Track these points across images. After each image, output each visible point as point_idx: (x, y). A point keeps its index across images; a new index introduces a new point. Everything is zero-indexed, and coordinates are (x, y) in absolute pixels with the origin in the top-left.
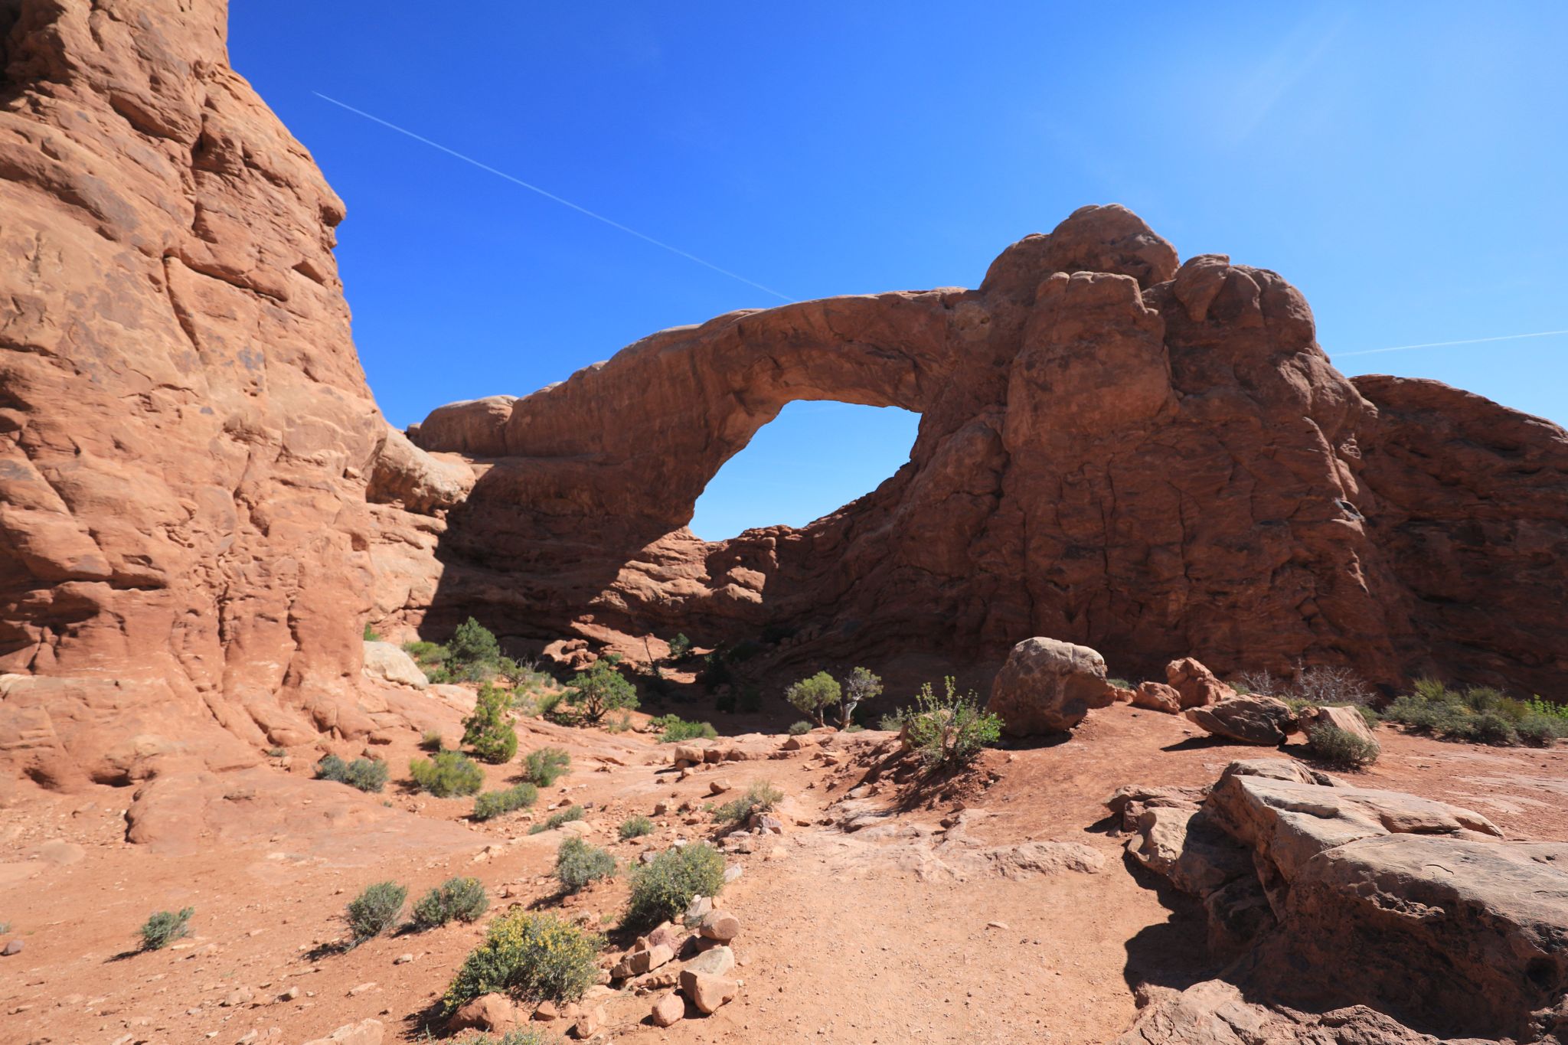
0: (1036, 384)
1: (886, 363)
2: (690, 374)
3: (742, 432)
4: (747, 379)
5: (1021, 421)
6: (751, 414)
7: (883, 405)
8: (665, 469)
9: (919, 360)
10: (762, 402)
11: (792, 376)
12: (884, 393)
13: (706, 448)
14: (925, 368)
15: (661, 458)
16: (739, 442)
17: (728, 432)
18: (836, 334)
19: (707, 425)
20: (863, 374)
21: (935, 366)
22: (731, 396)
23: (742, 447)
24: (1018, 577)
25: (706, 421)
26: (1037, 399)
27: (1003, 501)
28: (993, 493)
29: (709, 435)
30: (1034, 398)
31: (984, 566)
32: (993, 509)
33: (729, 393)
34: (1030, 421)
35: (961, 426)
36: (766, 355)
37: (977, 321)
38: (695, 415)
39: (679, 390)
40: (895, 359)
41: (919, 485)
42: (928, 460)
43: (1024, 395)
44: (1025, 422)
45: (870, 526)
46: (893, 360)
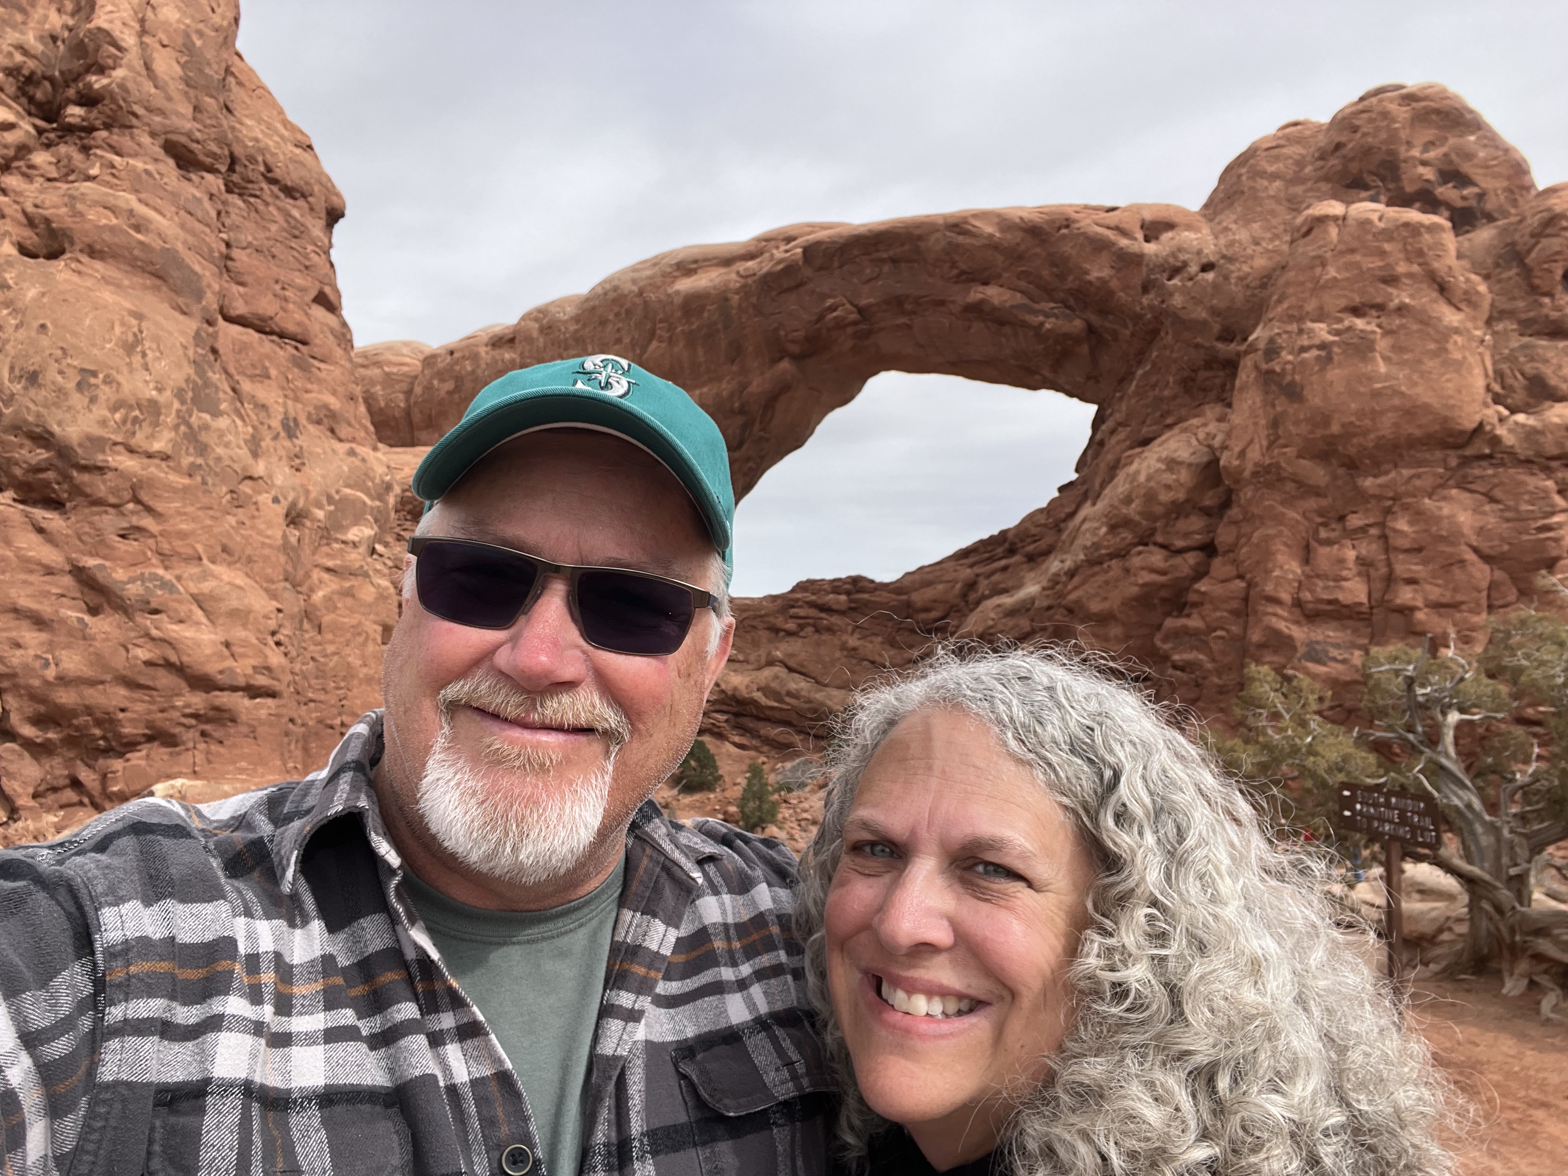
0: (1279, 385)
1: (1042, 324)
2: (720, 326)
3: (800, 421)
4: (814, 337)
5: (1251, 441)
6: (815, 394)
7: (1033, 388)
9: (1096, 322)
11: (886, 335)
12: (1036, 370)
14: (1107, 336)
16: (793, 438)
17: (776, 421)
18: (962, 273)
19: (743, 408)
20: (1003, 339)
21: (1123, 333)
23: (799, 445)
26: (1279, 409)
27: (1217, 562)
28: (1200, 549)
30: (1274, 406)
32: (1200, 573)
33: (780, 359)
34: (1265, 443)
35: (1159, 436)
36: (845, 301)
37: (1194, 268)
38: (725, 393)
39: (700, 351)
40: (1057, 317)
41: (1085, 526)
42: (1103, 486)
43: (1258, 400)
44: (1257, 447)
45: (1002, 586)
46: (1053, 320)
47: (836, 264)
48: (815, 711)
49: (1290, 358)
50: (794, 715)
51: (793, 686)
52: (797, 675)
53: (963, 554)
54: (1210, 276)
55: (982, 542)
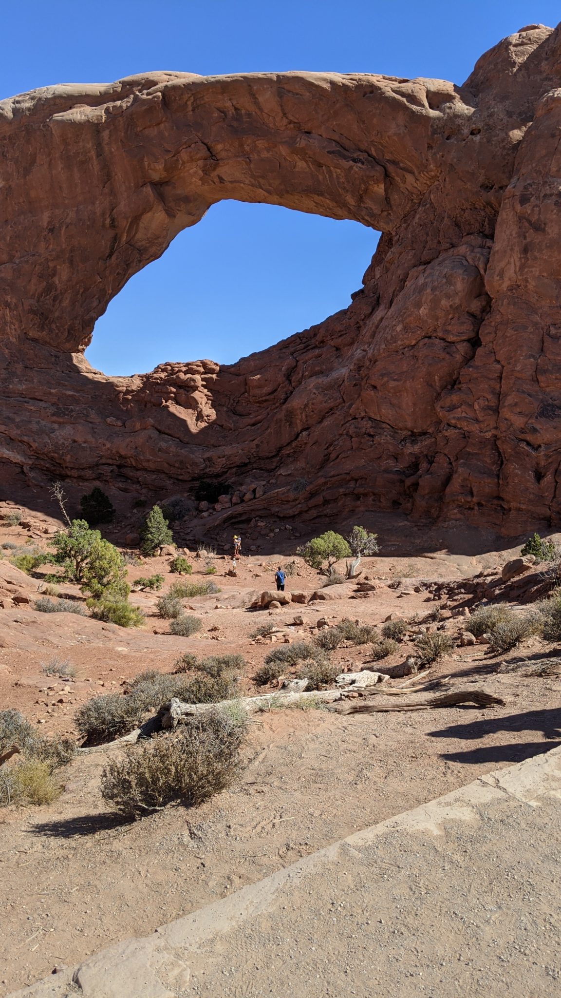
0: (530, 222)
1: (351, 167)
2: (93, 153)
3: (158, 237)
4: (171, 168)
5: (509, 263)
6: (171, 214)
7: (339, 218)
8: (56, 280)
9: (391, 168)
10: (187, 199)
11: (228, 170)
12: (343, 205)
13: (110, 256)
14: (398, 179)
15: (51, 264)
16: (153, 250)
17: (139, 236)
18: (290, 122)
19: (113, 225)
20: (321, 177)
21: (410, 178)
22: (148, 190)
23: (157, 256)
24: (488, 435)
25: (113, 220)
26: (528, 240)
27: (480, 351)
28: (469, 340)
29: (116, 238)
30: (525, 238)
31: (453, 421)
32: (469, 359)
33: (144, 185)
34: (518, 264)
35: (437, 257)
36: (197, 140)
37: (466, 131)
38: (98, 211)
39: (77, 175)
40: (363, 163)
41: (384, 323)
42: (394, 295)
43: (514, 232)
44: (513, 265)
45: (317, 369)
46: (359, 165)
47: (190, 108)
48: (181, 462)
49: (538, 202)
50: (166, 465)
51: (163, 445)
52: (166, 436)
53: (284, 345)
54: (477, 138)
55: (298, 336)
